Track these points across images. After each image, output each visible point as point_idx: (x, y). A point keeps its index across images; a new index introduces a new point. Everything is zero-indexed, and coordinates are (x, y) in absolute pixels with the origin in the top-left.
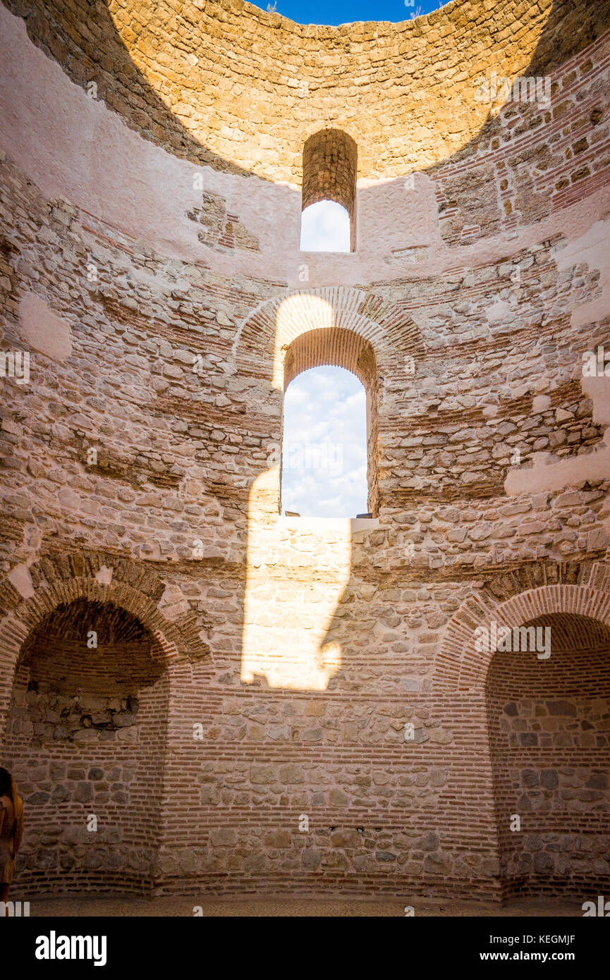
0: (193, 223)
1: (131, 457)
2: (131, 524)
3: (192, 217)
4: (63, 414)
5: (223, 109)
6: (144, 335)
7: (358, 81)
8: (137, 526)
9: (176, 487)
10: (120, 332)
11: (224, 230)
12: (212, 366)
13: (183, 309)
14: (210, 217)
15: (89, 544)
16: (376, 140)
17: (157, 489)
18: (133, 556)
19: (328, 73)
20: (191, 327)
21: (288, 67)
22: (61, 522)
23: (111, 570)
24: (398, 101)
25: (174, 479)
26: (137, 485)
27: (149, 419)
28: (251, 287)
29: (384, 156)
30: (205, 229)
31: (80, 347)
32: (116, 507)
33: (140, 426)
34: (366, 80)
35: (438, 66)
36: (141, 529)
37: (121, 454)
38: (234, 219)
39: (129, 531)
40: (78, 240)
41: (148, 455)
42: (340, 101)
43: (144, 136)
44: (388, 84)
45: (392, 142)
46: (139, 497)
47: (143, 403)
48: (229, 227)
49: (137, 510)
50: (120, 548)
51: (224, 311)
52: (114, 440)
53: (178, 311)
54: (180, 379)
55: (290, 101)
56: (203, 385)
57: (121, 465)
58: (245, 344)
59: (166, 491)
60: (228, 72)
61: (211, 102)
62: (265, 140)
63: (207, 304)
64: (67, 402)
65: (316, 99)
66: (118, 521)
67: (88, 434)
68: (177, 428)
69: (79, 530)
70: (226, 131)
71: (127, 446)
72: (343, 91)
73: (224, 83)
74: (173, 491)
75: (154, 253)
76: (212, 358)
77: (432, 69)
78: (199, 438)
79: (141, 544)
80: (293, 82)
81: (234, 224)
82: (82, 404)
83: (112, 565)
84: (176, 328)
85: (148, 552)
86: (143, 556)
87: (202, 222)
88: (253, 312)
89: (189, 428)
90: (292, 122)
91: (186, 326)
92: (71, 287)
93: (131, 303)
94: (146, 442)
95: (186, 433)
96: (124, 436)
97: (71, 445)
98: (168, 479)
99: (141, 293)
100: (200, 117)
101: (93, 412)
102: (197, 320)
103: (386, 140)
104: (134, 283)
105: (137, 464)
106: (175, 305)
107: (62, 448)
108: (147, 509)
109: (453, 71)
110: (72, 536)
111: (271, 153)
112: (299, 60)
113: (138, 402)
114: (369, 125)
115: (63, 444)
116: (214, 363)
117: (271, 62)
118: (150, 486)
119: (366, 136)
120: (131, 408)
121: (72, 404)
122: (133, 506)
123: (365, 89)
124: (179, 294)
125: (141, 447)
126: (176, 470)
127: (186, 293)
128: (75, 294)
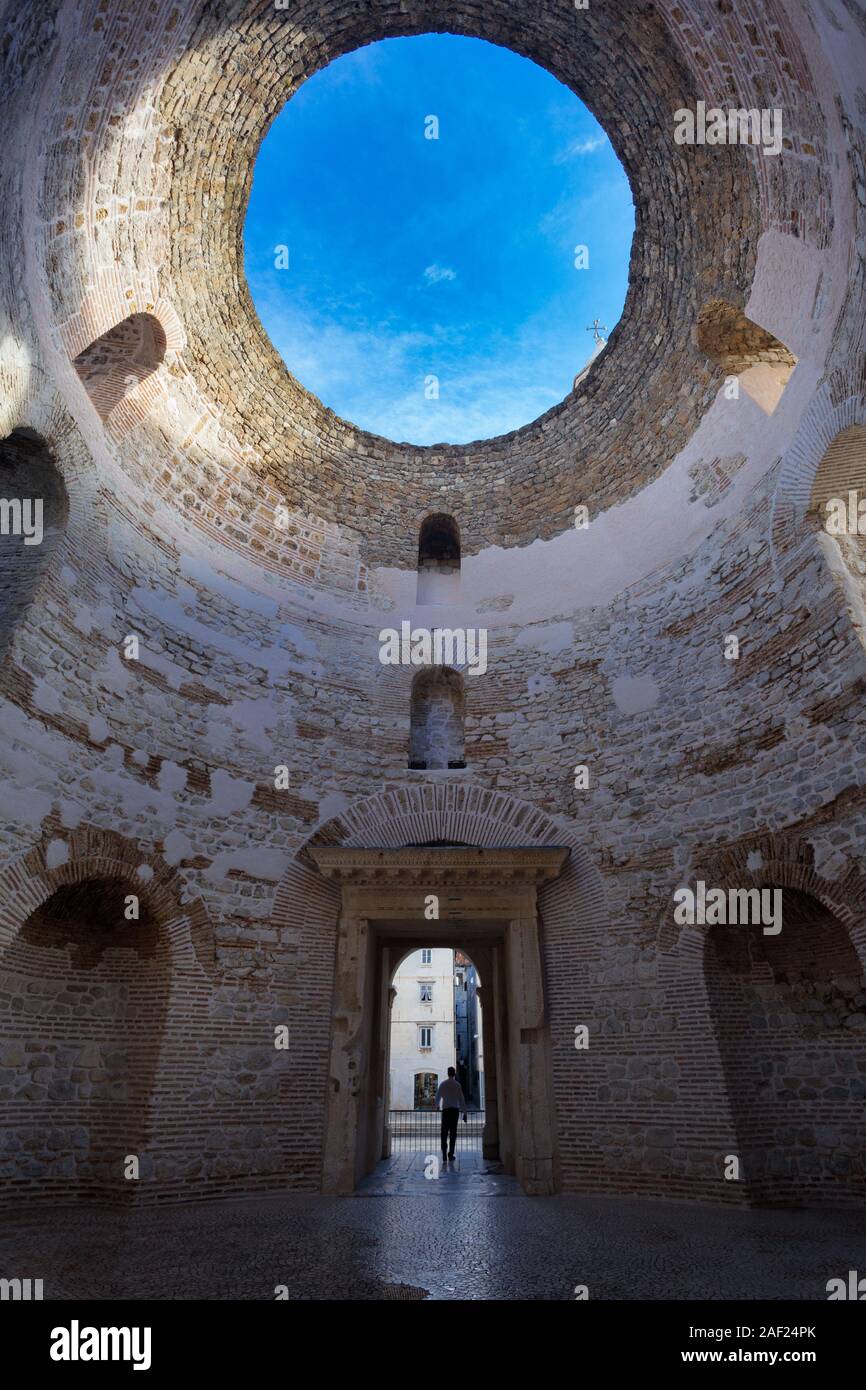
0: (698, 501)
1: (733, 740)
2: (758, 801)
3: (694, 499)
4: (671, 744)
5: (651, 416)
6: (706, 628)
7: (671, 279)
8: (763, 800)
9: (783, 738)
10: (688, 644)
11: (718, 478)
12: (764, 599)
13: (724, 575)
14: (703, 483)
15: (731, 839)
16: (721, 277)
17: (767, 753)
18: (772, 830)
19: (659, 305)
20: (736, 582)
21: (646, 340)
22: (701, 832)
23: (758, 853)
24: (695, 241)
25: (779, 731)
26: (750, 761)
27: (736, 694)
28: (759, 495)
29: (735, 275)
30: (706, 495)
31: (663, 684)
32: (741, 792)
33: (730, 707)
34: (672, 268)
35: (672, 190)
36: (767, 800)
37: (726, 742)
38: (717, 461)
39: (758, 808)
40: (635, 609)
41: (748, 727)
42: (683, 299)
43: (634, 495)
44: (679, 247)
45: (727, 261)
46: (755, 769)
47: (725, 685)
48: (719, 472)
49: (757, 784)
50: (757, 828)
51: (751, 541)
52: (717, 735)
53: (722, 580)
54: (748, 635)
55: (669, 350)
56: (767, 622)
57: (730, 752)
58: (781, 548)
59: (776, 749)
60: (631, 397)
61: (642, 424)
62: (685, 390)
63: (738, 550)
64: (670, 733)
65: (677, 322)
66: (746, 805)
67: (695, 745)
68: (761, 683)
69: (717, 830)
70: (664, 422)
71: (727, 731)
72: (676, 295)
73: (636, 405)
74: (782, 745)
75: (686, 557)
76: (761, 591)
77: (675, 197)
78: (781, 677)
79: (772, 815)
80: (658, 340)
81: (720, 465)
82: (684, 725)
83: (756, 848)
84: (726, 595)
85: (782, 820)
86: (780, 825)
87: (702, 493)
88: (771, 514)
89: (771, 674)
90: (685, 354)
91: (731, 586)
92: (642, 647)
93: (686, 613)
94: (742, 717)
95: (770, 680)
96: (723, 725)
97: (687, 764)
98: (773, 736)
99: (691, 597)
100: (646, 439)
101: (692, 724)
102: (738, 571)
103: (724, 266)
104: (682, 595)
105: (742, 743)
106: (716, 578)
107: (680, 771)
108: (765, 778)
109: (679, 175)
110: (714, 840)
111: (695, 390)
112: (644, 328)
113: (721, 687)
114: (708, 280)
115: (679, 769)
116: (765, 595)
117: (637, 356)
118: (762, 753)
119: (715, 286)
120: (719, 696)
121: (675, 731)
122: (754, 781)
123: (679, 272)
124: (716, 566)
125: (738, 726)
126: (776, 723)
127: (721, 559)
128: (647, 649)
